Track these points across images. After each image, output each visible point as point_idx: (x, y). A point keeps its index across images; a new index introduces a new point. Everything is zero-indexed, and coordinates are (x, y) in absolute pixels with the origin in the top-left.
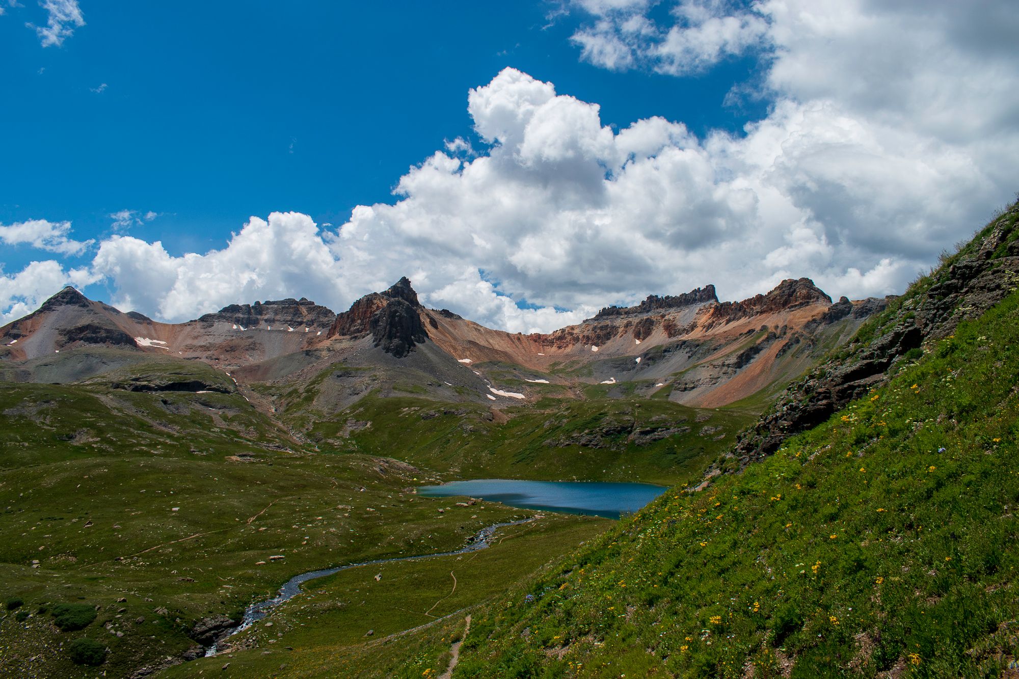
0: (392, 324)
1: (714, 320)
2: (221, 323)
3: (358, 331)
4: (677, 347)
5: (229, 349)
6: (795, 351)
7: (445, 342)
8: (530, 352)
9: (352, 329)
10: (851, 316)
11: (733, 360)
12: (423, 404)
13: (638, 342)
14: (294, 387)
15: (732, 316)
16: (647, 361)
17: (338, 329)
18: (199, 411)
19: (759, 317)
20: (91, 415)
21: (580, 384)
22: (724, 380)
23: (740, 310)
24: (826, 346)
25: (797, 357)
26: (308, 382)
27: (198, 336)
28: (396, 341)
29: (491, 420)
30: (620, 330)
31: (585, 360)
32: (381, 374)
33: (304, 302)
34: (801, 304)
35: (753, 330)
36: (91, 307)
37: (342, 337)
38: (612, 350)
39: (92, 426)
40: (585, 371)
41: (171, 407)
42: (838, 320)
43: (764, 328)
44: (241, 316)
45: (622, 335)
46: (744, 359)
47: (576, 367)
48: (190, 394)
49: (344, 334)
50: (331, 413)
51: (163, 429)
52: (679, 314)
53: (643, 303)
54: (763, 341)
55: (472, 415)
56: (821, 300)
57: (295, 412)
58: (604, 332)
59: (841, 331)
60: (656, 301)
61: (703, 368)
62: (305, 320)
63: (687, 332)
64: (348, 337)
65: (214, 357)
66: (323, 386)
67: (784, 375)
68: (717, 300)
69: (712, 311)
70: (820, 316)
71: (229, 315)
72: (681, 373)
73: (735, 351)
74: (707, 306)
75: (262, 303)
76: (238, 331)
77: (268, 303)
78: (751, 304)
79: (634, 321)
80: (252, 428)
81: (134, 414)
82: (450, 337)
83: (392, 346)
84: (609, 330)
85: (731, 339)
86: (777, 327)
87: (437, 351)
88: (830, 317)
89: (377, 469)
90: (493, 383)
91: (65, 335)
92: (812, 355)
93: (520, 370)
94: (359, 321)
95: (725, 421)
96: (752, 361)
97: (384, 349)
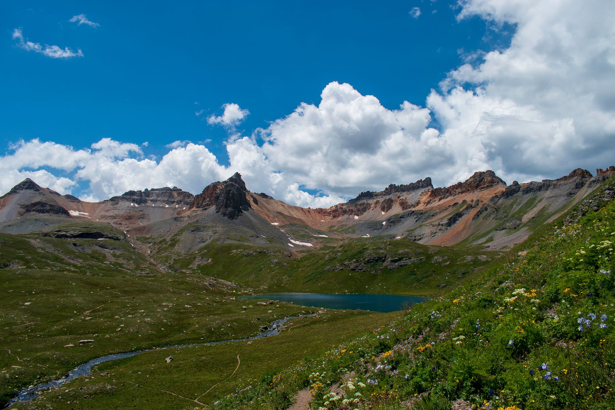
0: (227, 198)
1: (431, 199)
2: (123, 202)
3: (208, 205)
4: (408, 215)
5: (128, 218)
6: (485, 215)
7: (262, 212)
8: (316, 219)
9: (204, 204)
10: (520, 193)
11: (445, 221)
12: (246, 247)
13: (383, 213)
14: (163, 238)
15: (443, 196)
16: (390, 224)
17: (195, 205)
18: (97, 250)
19: (460, 195)
20: (23, 251)
21: (347, 238)
22: (439, 234)
23: (447, 192)
24: (505, 212)
25: (486, 219)
26: (173, 234)
27: (109, 210)
28: (230, 209)
29: (290, 257)
30: (372, 206)
31: (350, 224)
32: (220, 229)
33: (175, 189)
34: (488, 187)
35: (457, 203)
36: (41, 191)
37: (198, 209)
38: (367, 218)
39: (22, 258)
40: (351, 230)
41: (79, 248)
42: (512, 196)
43: (464, 202)
44: (136, 197)
45: (374, 209)
46: (452, 221)
47: (344, 228)
48: (93, 241)
49: (198, 207)
50: (186, 254)
51: (72, 261)
52: (409, 195)
53: (386, 189)
54: (464, 209)
55: (277, 254)
56: (500, 184)
57: (163, 253)
58: (362, 207)
59: (514, 202)
60: (395, 188)
61: (426, 227)
62: (176, 201)
63: (414, 206)
64: (201, 209)
65: (118, 223)
66: (182, 238)
67: (478, 230)
68: (432, 187)
69: (429, 193)
70: (500, 194)
71: (128, 197)
72: (412, 230)
73: (446, 216)
74: (426, 190)
75: (149, 189)
76: (134, 207)
77: (153, 190)
78: (454, 188)
79: (381, 200)
80: (131, 262)
81: (53, 252)
82: (265, 210)
83: (227, 212)
84: (365, 205)
85: (443, 209)
86: (472, 201)
87: (257, 217)
88: (507, 194)
89: (207, 284)
90: (292, 237)
91: (24, 208)
92: (496, 217)
93: (309, 229)
94: (208, 199)
95: (449, 253)
96: (457, 222)
97: (222, 214)
